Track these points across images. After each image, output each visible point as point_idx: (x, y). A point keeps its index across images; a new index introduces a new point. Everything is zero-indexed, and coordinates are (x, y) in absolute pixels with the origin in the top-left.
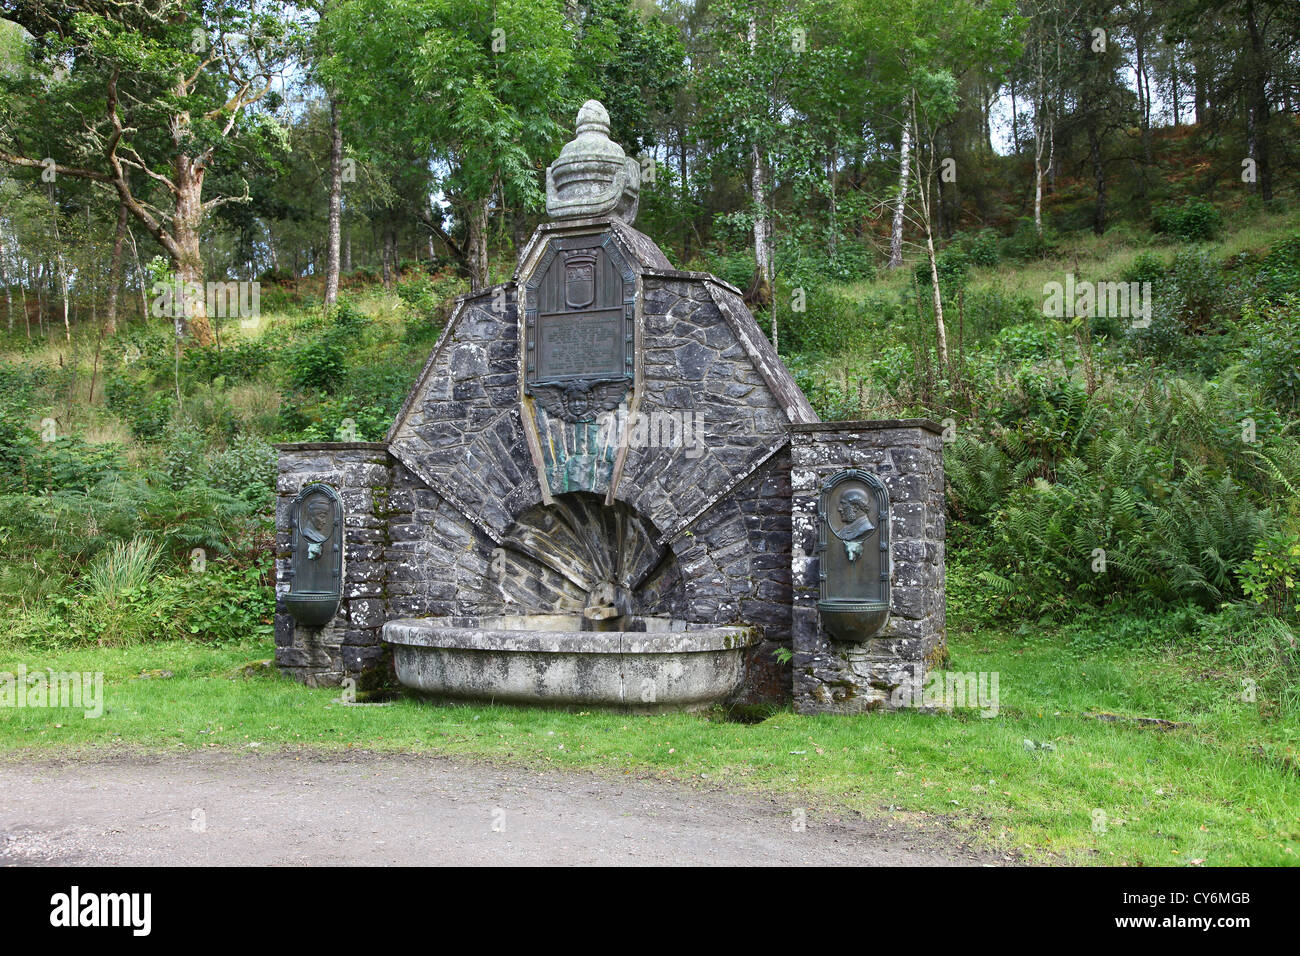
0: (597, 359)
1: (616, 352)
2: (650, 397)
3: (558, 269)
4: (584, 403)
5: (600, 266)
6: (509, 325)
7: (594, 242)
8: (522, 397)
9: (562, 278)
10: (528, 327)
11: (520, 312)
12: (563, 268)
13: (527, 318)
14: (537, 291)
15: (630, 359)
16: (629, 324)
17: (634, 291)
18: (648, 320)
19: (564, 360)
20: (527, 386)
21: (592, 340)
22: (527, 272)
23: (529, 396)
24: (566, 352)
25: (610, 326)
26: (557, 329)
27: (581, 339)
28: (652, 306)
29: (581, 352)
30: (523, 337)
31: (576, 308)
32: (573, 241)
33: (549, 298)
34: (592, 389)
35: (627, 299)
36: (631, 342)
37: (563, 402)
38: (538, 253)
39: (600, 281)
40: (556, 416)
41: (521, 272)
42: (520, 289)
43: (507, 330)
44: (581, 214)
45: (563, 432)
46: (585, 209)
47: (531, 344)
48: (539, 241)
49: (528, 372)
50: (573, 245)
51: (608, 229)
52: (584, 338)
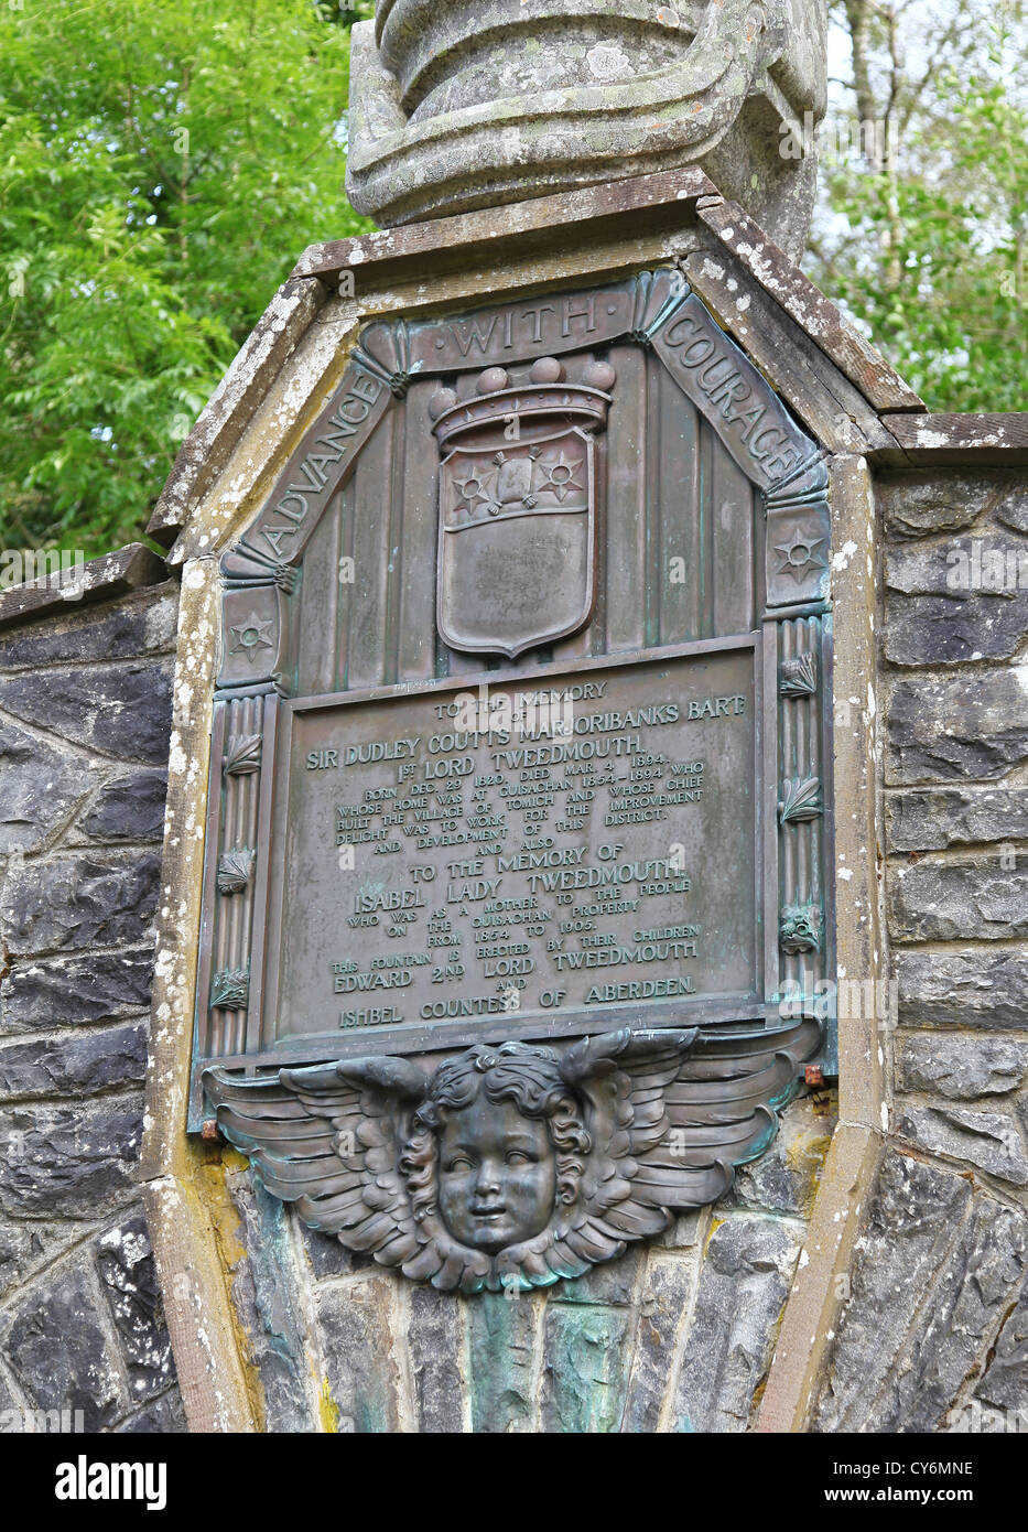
0: (606, 926)
1: (720, 883)
2: (934, 1135)
3: (399, 463)
4: (536, 1177)
5: (628, 432)
6: (124, 771)
7: (599, 317)
8: (173, 1147)
9: (419, 513)
10: (231, 773)
11: (183, 695)
12: (423, 465)
13: (224, 726)
14: (282, 585)
15: (809, 913)
16: (799, 721)
17: (825, 546)
18: (907, 695)
19: (416, 941)
20: (204, 1089)
21: (579, 817)
22: (232, 490)
23: (210, 1148)
24: (433, 896)
25: (682, 746)
26: (379, 779)
27: (515, 823)
28: (931, 621)
29: (515, 890)
30: (195, 829)
31: (491, 660)
32: (479, 327)
33: (345, 620)
34: (576, 1091)
35: (783, 592)
36: (813, 821)
37: (405, 1169)
38: (293, 395)
39: (631, 513)
40: (359, 1259)
41: (200, 490)
42: (193, 577)
43: (115, 796)
44: (532, 167)
45: (400, 1354)
46: (554, 140)
47: (240, 862)
48: (302, 333)
49: (219, 1008)
50: (485, 342)
51: (678, 243)
52: (536, 816)
